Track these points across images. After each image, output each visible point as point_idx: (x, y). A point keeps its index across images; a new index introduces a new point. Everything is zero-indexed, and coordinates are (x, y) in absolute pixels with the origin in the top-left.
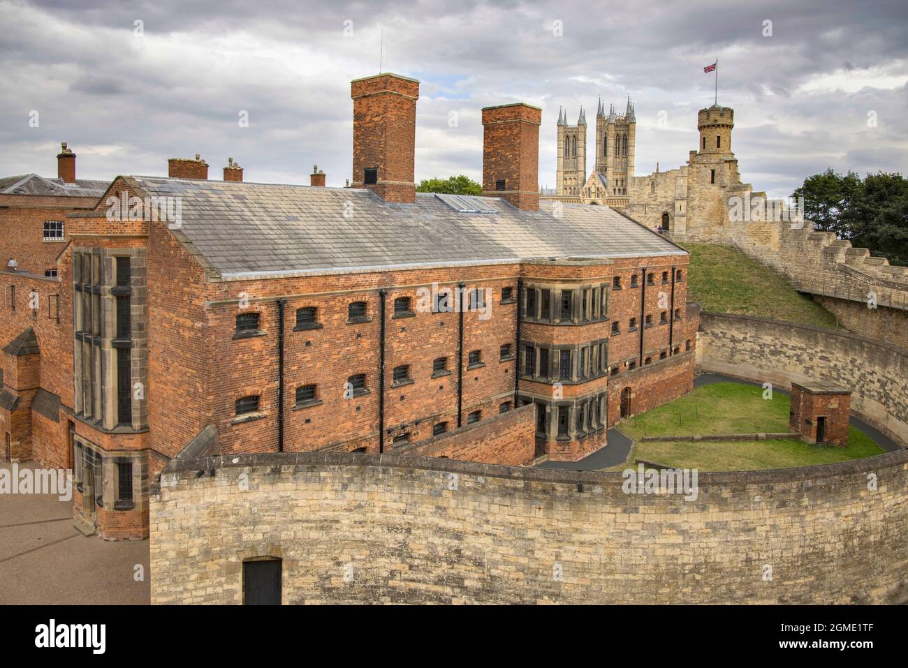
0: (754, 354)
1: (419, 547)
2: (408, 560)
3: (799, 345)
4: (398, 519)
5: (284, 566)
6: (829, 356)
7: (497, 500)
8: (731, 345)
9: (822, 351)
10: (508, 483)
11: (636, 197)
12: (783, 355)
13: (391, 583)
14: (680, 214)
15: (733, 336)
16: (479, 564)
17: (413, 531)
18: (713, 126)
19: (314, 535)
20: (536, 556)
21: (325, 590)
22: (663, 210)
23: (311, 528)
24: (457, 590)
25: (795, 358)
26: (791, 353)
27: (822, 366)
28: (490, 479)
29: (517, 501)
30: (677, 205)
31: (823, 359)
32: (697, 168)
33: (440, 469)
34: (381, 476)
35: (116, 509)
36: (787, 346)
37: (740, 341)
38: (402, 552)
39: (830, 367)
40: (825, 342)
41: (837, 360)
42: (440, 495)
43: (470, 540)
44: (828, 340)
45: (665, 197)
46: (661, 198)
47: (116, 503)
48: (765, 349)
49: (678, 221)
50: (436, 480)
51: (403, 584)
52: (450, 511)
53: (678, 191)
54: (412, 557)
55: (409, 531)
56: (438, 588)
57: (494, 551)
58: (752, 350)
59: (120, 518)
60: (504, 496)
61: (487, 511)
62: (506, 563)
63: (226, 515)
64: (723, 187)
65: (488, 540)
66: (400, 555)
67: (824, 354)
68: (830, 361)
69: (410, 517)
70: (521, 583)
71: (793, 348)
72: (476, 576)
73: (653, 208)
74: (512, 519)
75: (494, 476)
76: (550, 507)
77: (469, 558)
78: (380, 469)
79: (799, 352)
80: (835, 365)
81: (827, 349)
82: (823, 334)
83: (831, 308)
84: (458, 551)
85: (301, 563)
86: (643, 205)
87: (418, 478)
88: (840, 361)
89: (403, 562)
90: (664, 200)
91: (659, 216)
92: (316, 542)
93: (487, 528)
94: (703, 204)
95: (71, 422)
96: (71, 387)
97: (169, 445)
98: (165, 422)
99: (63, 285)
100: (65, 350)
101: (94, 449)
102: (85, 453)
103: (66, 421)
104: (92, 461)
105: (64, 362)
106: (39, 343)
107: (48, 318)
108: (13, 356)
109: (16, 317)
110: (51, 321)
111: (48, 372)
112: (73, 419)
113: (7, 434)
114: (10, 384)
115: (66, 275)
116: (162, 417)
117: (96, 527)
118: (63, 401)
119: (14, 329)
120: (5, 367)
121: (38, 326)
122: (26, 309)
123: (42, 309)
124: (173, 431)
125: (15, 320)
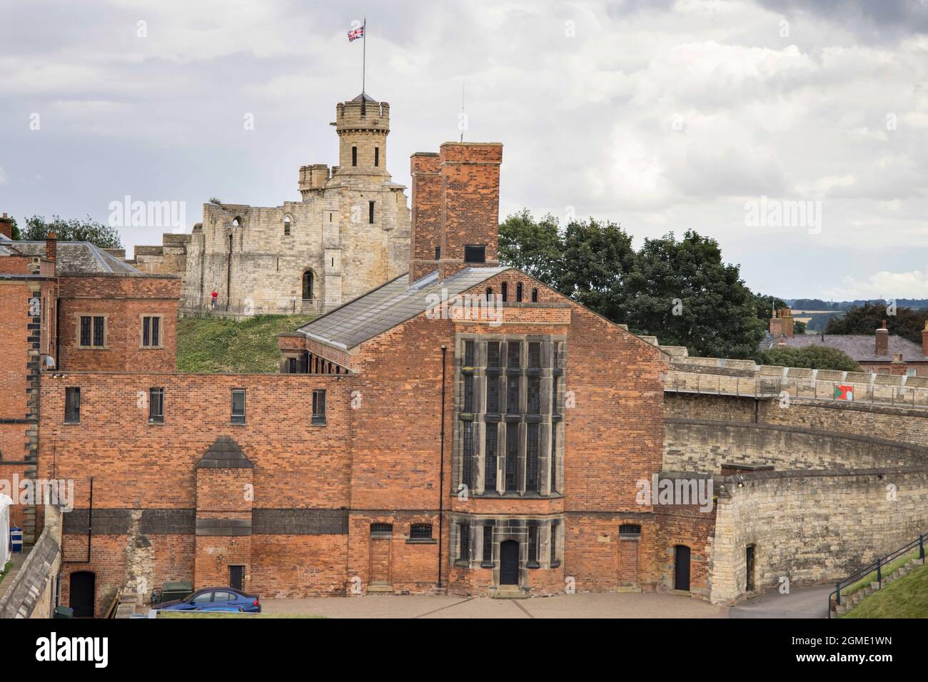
1: (808, 531)
2: (803, 539)
4: (798, 512)
5: (757, 550)
6: (680, 448)
7: (844, 490)
9: (670, 445)
10: (849, 479)
11: (262, 243)
13: (797, 556)
14: (333, 272)
16: (837, 534)
17: (805, 520)
18: (371, 130)
19: (766, 528)
20: (863, 523)
21: (771, 566)
22: (306, 265)
23: (764, 523)
24: (827, 554)
27: (672, 461)
28: (840, 478)
29: (853, 490)
30: (328, 257)
31: (672, 454)
32: (350, 198)
33: (816, 476)
34: (789, 484)
35: (551, 567)
38: (800, 535)
39: (683, 461)
40: (674, 434)
41: (692, 451)
42: (816, 493)
43: (833, 519)
44: (679, 431)
45: (307, 243)
46: (301, 244)
47: (551, 563)
49: (331, 284)
50: (814, 483)
51: (801, 556)
52: (822, 502)
53: (327, 234)
54: (805, 537)
55: (803, 519)
56: (818, 555)
57: (844, 524)
59: (553, 574)
60: (847, 487)
61: (839, 498)
62: (850, 531)
64: (388, 230)
65: (841, 518)
66: (799, 537)
67: (674, 448)
68: (683, 454)
69: (804, 510)
70: (857, 542)
72: (836, 542)
73: (289, 262)
74: (851, 502)
75: (842, 476)
76: (867, 492)
77: (832, 532)
78: (789, 479)
80: (690, 458)
81: (677, 442)
82: (670, 425)
84: (827, 528)
85: (762, 548)
86: (273, 256)
87: (806, 483)
88: (696, 453)
89: (801, 541)
90: (304, 248)
91: (300, 274)
92: (766, 533)
93: (840, 510)
94: (360, 256)
95: (375, 527)
96: (381, 487)
97: (597, 501)
98: (592, 482)
99: (364, 376)
100: (369, 448)
101: (523, 518)
102: (501, 527)
103: (368, 527)
104: (518, 530)
105: (362, 461)
106: (250, 454)
107: (284, 419)
108: (240, 470)
109: (168, 430)
110: (292, 422)
111: (281, 485)
112: (390, 520)
113: (232, 568)
114: (226, 507)
115: (374, 365)
116: (586, 479)
117: (527, 590)
118: (357, 507)
119: (155, 446)
120: (206, 489)
121: (250, 432)
122: (207, 416)
123: (266, 411)
124: (605, 487)
125: (160, 434)
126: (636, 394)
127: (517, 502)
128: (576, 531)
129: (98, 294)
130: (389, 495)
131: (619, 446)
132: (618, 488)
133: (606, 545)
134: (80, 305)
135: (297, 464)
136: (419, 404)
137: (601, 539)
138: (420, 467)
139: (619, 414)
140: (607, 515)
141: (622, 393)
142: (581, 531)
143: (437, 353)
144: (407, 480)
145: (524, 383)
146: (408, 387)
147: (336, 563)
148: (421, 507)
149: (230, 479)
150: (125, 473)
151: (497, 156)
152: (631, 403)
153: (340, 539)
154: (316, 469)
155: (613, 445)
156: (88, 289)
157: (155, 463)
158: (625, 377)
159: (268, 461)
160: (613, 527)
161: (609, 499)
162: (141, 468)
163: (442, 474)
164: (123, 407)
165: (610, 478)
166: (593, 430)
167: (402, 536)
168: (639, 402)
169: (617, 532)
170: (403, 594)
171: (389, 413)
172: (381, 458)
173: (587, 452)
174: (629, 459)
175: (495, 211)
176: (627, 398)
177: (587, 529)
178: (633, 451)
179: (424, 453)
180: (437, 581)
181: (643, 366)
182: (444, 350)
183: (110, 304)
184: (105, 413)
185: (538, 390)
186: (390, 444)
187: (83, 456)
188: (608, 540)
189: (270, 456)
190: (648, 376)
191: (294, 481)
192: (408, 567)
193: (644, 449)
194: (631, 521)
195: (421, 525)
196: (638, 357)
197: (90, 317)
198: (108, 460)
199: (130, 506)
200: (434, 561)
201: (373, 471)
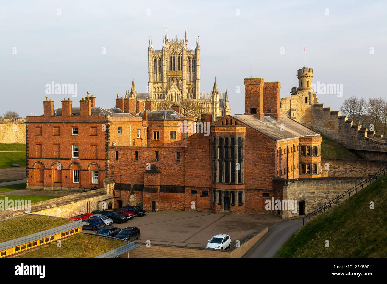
0: (343, 172)
1: (330, 196)
3: (360, 167)
4: (326, 191)
5: (306, 202)
6: (372, 169)
8: (334, 170)
10: (348, 180)
12: (354, 172)
14: (293, 117)
15: (334, 167)
17: (329, 193)
19: (310, 195)
21: (313, 207)
23: (310, 194)
25: (359, 172)
26: (358, 170)
28: (344, 180)
29: (350, 184)
30: (292, 113)
34: (322, 182)
35: (239, 205)
36: (356, 168)
37: (337, 168)
40: (370, 164)
42: (334, 185)
47: (239, 204)
48: (347, 170)
50: (333, 182)
52: (336, 188)
54: (329, 199)
58: (342, 171)
59: (240, 208)
60: (347, 183)
61: (344, 187)
63: (297, 191)
64: (311, 105)
66: (327, 198)
67: (370, 169)
69: (329, 190)
71: (358, 168)
74: (349, 188)
78: (322, 180)
79: (360, 169)
81: (371, 167)
83: (363, 155)
85: (309, 202)
87: (329, 181)
88: (376, 170)
89: (327, 200)
90: (285, 111)
92: (311, 197)
93: (344, 190)
94: (303, 113)
95: (192, 191)
96: (193, 180)
97: (255, 186)
98: (254, 180)
99: (188, 148)
100: (190, 169)
101: (230, 190)
102: (223, 193)
103: (190, 191)
104: (228, 194)
105: (188, 172)
106: (160, 170)
107: (169, 160)
108: (155, 174)
109: (139, 162)
110: (170, 161)
111: (168, 179)
112: (196, 190)
113: (153, 201)
114: (151, 185)
115: (190, 145)
116: (252, 179)
117: (231, 212)
118: (187, 185)
119: (137, 167)
120: (146, 179)
121: (160, 164)
122: (149, 159)
123: (164, 157)
124: (258, 181)
125: (138, 164)
126: (266, 153)
127: (228, 185)
128: (249, 195)
129: (157, 125)
130: (195, 182)
131: (262, 169)
132: (261, 182)
133: (258, 199)
134: (153, 128)
135: (172, 173)
136: (203, 156)
137: (257, 197)
138: (204, 174)
139: (261, 159)
140: (258, 190)
141: (262, 153)
142: (251, 195)
143: (208, 141)
144: (200, 178)
145: (230, 150)
146: (200, 151)
147: (182, 201)
148: (204, 186)
149: (152, 177)
150: (129, 174)
151: (259, 82)
152: (265, 156)
153: (183, 194)
154: (177, 174)
155: (260, 169)
156: (154, 124)
157: (136, 172)
158: (263, 148)
159: (164, 172)
160: (260, 194)
161: (259, 185)
162: (133, 173)
163: (210, 176)
164: (129, 156)
165: (259, 179)
166: (254, 164)
167: (199, 194)
168: (267, 156)
169: (262, 195)
170: (200, 211)
171: (195, 159)
172: (193, 172)
173: (252, 171)
174: (265, 173)
175: (259, 98)
176: (264, 154)
177: (252, 194)
178: (266, 171)
179: (205, 170)
180: (209, 208)
181: (269, 144)
182: (210, 140)
183: (160, 128)
184: (124, 158)
185: (234, 152)
186: (195, 168)
187: (120, 169)
188: (259, 198)
189: (165, 170)
190: (270, 147)
191: (172, 178)
192: (201, 203)
193: (269, 170)
194: (266, 192)
195: (205, 191)
196: (267, 142)
197: (155, 132)
198: (125, 170)
199: (131, 183)
200: (208, 202)
201: (191, 175)
